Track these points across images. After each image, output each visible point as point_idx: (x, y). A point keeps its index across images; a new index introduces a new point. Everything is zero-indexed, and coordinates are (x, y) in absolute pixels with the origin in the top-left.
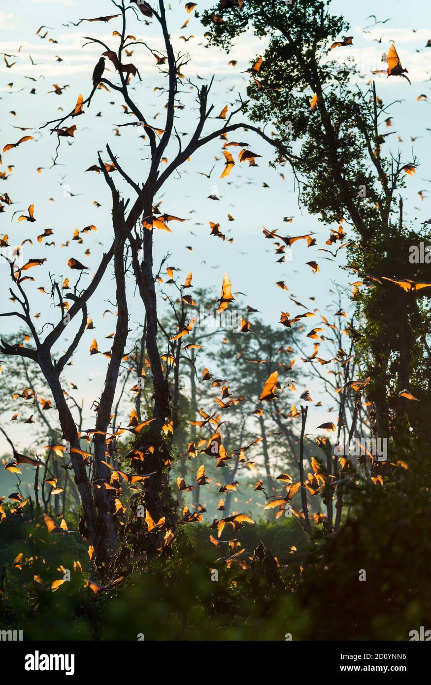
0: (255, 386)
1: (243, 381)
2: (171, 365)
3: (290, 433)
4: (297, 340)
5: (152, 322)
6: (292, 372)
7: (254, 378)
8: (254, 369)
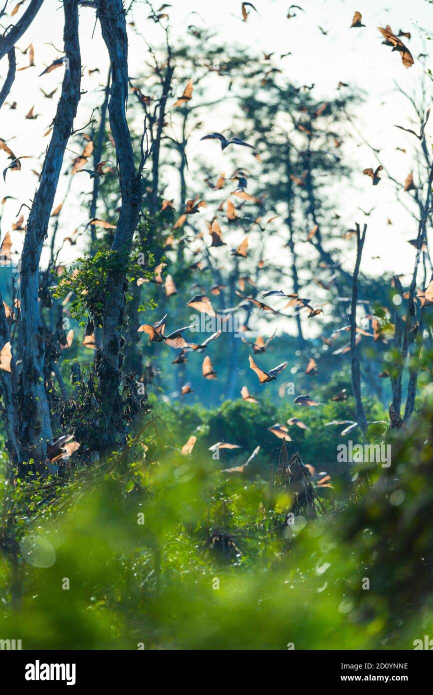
0: (283, 189)
1: (265, 179)
2: (147, 151)
3: (336, 267)
4: (354, 116)
5: (121, 80)
6: (342, 168)
7: (282, 174)
8: (282, 161)
